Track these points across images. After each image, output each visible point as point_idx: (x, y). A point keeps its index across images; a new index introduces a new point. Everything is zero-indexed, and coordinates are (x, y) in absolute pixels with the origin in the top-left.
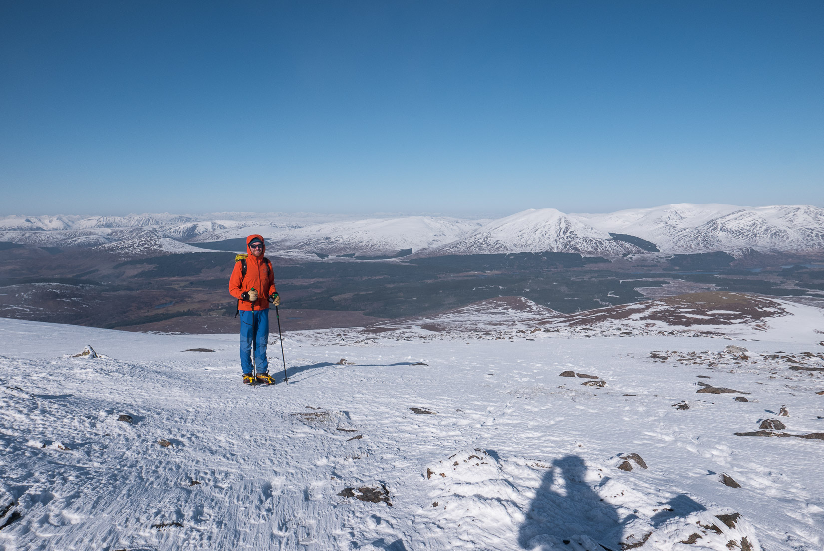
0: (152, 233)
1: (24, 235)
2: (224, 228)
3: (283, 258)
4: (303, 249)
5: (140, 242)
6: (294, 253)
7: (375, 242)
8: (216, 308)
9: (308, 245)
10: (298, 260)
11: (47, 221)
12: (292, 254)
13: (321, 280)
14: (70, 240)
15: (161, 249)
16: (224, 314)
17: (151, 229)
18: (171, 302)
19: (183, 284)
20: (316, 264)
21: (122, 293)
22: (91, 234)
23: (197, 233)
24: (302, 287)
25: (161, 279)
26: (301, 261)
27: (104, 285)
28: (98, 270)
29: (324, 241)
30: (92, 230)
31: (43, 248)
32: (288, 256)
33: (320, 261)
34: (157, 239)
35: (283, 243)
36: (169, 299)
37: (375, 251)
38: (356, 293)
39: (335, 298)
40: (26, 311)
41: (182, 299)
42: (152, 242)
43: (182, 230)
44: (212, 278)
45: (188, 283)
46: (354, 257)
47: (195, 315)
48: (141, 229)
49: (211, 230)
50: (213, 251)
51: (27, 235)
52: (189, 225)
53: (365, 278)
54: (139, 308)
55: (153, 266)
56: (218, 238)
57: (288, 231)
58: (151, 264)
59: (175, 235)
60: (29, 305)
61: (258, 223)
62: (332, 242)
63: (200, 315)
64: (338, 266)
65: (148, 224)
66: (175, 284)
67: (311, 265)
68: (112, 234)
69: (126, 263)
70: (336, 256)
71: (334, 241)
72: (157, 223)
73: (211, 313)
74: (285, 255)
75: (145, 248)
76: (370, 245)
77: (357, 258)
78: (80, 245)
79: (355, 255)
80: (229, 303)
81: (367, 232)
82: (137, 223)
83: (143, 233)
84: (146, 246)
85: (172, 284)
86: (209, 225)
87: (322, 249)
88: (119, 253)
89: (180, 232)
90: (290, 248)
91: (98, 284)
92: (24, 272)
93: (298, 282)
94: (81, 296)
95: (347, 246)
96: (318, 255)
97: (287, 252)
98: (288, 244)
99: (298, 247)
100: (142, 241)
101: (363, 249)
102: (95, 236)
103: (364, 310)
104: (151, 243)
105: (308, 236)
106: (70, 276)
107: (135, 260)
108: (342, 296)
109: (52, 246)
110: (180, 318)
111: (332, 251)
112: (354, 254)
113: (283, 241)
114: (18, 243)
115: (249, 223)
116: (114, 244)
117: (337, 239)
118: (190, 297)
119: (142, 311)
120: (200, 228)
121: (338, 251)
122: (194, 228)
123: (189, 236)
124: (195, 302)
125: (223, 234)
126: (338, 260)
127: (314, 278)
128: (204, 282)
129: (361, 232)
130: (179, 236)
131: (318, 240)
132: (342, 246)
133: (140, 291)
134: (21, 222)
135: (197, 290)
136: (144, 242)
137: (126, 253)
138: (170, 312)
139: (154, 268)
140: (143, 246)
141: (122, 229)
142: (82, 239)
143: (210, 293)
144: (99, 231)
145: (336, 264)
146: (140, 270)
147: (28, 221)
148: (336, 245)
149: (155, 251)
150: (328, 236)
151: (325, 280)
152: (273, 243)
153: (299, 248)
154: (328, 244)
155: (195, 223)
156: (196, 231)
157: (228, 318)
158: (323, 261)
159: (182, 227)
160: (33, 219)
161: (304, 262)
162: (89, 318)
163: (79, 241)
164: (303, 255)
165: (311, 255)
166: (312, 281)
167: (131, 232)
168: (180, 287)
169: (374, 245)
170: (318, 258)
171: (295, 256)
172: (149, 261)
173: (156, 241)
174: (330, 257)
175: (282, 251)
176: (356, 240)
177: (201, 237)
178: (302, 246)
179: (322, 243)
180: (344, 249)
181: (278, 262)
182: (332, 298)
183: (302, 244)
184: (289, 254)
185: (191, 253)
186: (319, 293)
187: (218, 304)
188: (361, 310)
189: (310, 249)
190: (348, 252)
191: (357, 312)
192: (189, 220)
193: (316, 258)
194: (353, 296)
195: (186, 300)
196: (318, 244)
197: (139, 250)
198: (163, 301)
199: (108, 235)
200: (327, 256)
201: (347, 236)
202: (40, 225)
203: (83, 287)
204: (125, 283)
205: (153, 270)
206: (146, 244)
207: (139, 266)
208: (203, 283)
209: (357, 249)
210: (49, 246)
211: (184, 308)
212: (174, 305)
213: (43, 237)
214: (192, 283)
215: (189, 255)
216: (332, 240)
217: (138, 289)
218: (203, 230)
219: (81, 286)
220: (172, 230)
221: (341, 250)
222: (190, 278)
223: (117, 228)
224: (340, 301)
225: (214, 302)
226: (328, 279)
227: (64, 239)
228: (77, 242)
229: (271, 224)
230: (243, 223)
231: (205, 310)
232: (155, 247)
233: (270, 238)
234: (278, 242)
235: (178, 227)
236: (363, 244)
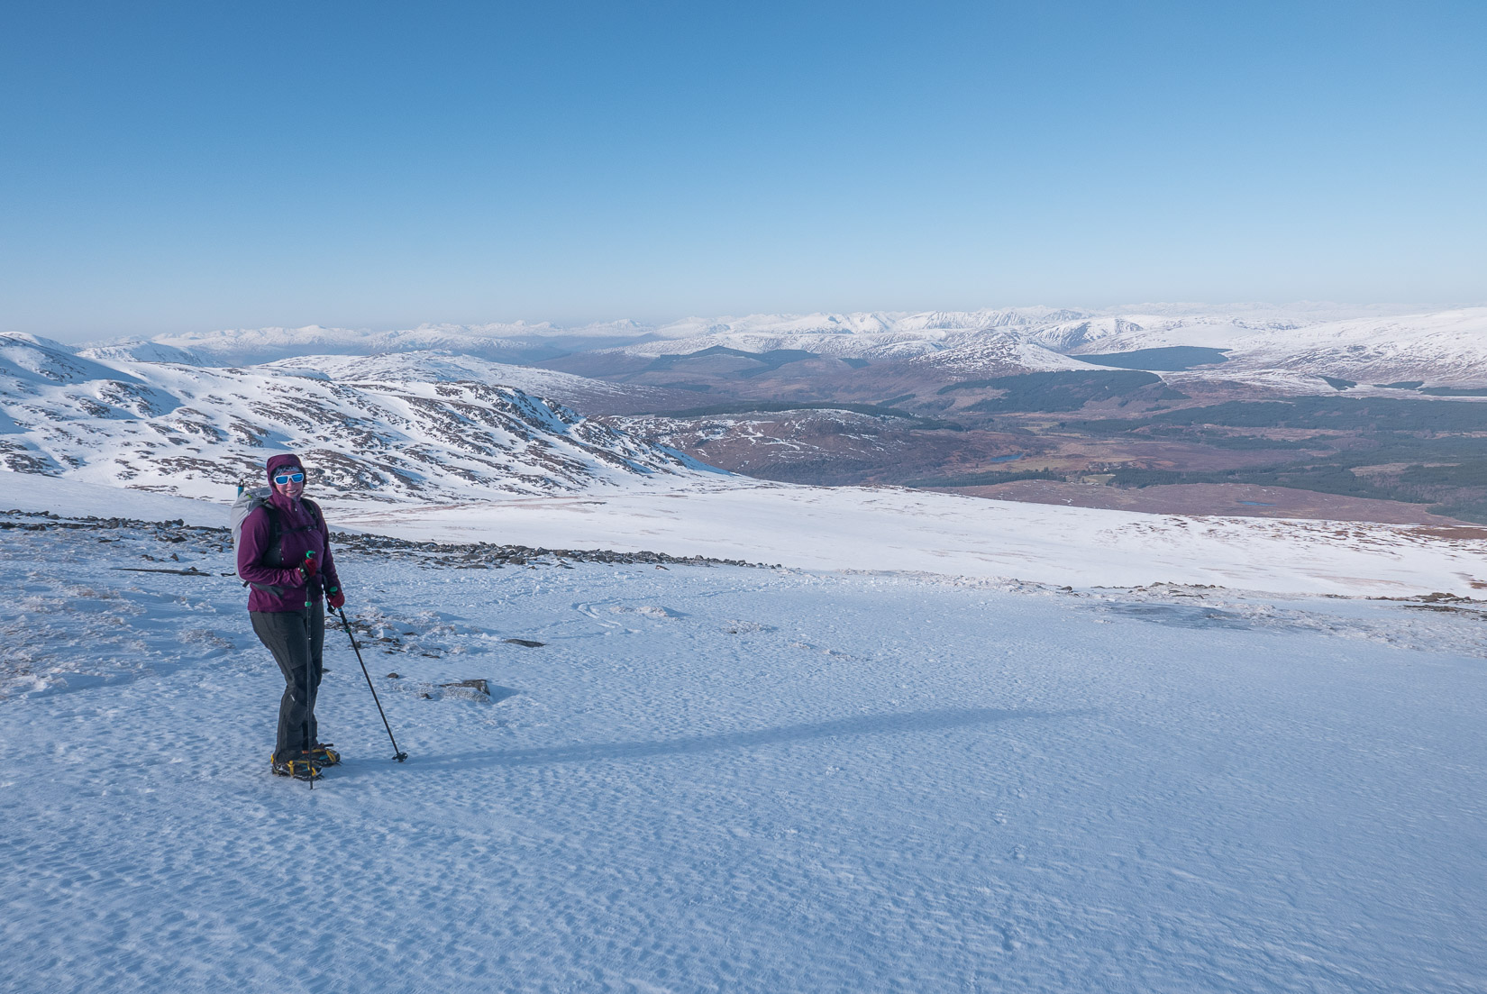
0: (1010, 337)
1: (822, 340)
2: (1139, 328)
3: (1250, 386)
4: (1298, 368)
5: (984, 350)
6: (1277, 378)
7: (1480, 358)
8: (1099, 470)
9: (1309, 361)
10: (1282, 391)
11: (856, 320)
12: (1270, 377)
13: (1331, 432)
14: (884, 347)
15: (1017, 363)
16: (1109, 483)
17: (1009, 332)
18: (1019, 454)
19: (1046, 425)
20: (1323, 399)
21: (942, 432)
22: (915, 338)
23: (1089, 338)
24: (1284, 445)
25: (1013, 415)
26: (1290, 392)
27: (917, 419)
28: (914, 396)
29: (1348, 354)
30: (918, 334)
31: (845, 360)
32: (1261, 381)
33: (1334, 395)
34: (1012, 346)
35: (1254, 358)
36: (1016, 449)
37: (1480, 376)
38: (1415, 464)
39: (1357, 471)
40: (794, 449)
41: (1039, 450)
42: (1004, 350)
43: (1061, 334)
44: (1102, 418)
45: (1056, 423)
46: (1420, 390)
47: (1055, 479)
48: (992, 331)
49: (1114, 333)
50: (1110, 369)
51: (827, 340)
52: (1076, 324)
53: (1441, 435)
54: (964, 460)
55: (1001, 392)
56: (1124, 346)
57: (1269, 334)
58: (998, 389)
59: (1049, 342)
60: (800, 440)
61: (1207, 320)
62: (1367, 357)
63: (1064, 480)
64: (1374, 404)
65: (1007, 324)
66: (1033, 425)
67: (1315, 401)
68: (946, 339)
69: (958, 386)
70: (1375, 386)
71: (1372, 353)
72: (1022, 321)
73: (1086, 479)
74: (1254, 380)
75: (992, 360)
76: (1465, 363)
77: (1428, 390)
78: (895, 356)
79: (1423, 386)
80: (1124, 464)
81: (1461, 335)
82: (989, 322)
83: (995, 338)
84: (992, 357)
85: (1027, 425)
86: (1110, 324)
87: (1340, 372)
88: (950, 368)
89: (1058, 336)
90: (1268, 366)
91: (908, 416)
92: (813, 394)
93: (1276, 434)
94: (875, 432)
95: (1406, 364)
96: (1331, 381)
97: (1260, 374)
98: (1266, 359)
99: (1290, 364)
100: (988, 349)
101: (1445, 373)
102: (918, 341)
103: (1429, 502)
104: (1002, 353)
105: (1314, 344)
106: (874, 403)
107: (973, 382)
108: (1377, 469)
109: (857, 357)
110: (1027, 481)
111: (1364, 375)
112: (1421, 383)
113: (1256, 353)
114: (814, 352)
115: (1190, 319)
116: (944, 353)
117: (1380, 350)
118: (1052, 448)
119: (968, 465)
120: (1094, 330)
121: (1382, 375)
122: (1084, 328)
123: (1075, 341)
124: (1061, 457)
125: (1135, 339)
126: (1378, 395)
127: (1315, 428)
128: (1085, 423)
129: (1445, 335)
130: (1055, 344)
131: (1336, 352)
132: (1392, 365)
133: (972, 432)
134: (821, 321)
135: (1069, 437)
136: (990, 350)
137: (961, 369)
138: (1014, 471)
139: (1002, 395)
140: (987, 357)
141: (962, 330)
142: (900, 347)
143: (1092, 444)
144: (927, 334)
145: (1372, 402)
146: (979, 398)
147: (832, 319)
148: (1377, 362)
149: (1007, 366)
150: (1359, 344)
151: (1341, 433)
152: (1234, 358)
153: (1288, 367)
154: (1358, 360)
155: (1086, 321)
156: (1086, 334)
157: (1116, 490)
158: (1341, 395)
159: (1062, 328)
160: (839, 317)
161: (1295, 395)
162: (882, 469)
163: (896, 349)
164: (1294, 381)
165: (1313, 380)
166: (1311, 433)
167: (977, 335)
168: (1042, 430)
169: (1475, 365)
170: (1330, 387)
171: (1277, 383)
172: (996, 383)
173: (1011, 349)
174: (1359, 387)
175: (1248, 372)
176: (1429, 353)
177: (1093, 345)
178: (1295, 363)
179: (1343, 357)
180: (1396, 371)
181: (1238, 393)
182: (1352, 470)
183: (1295, 359)
184: (1264, 377)
185: (1069, 371)
186: (1322, 459)
187: (1102, 464)
188: (1424, 501)
189: (1313, 370)
190: (1406, 377)
191: (1413, 504)
192: (1076, 316)
193: (1325, 388)
194: (1407, 469)
195: (1046, 452)
196: (1333, 360)
197: (981, 364)
198: (1006, 452)
199: (940, 340)
200: (1353, 385)
201: (1408, 344)
202: (848, 326)
203: (884, 419)
204: (952, 418)
205: (1000, 399)
206: (993, 353)
207: (978, 391)
208: (1084, 426)
209: (1430, 373)
210: (853, 357)
211: (1038, 465)
212: (1023, 459)
213: (847, 343)
214: (1063, 425)
215: (1066, 375)
216: (1370, 351)
217: (969, 429)
218: (1100, 333)
219: (881, 418)
220: (1045, 333)
221: (1387, 372)
222: (1061, 416)
223: (955, 330)
224: (1372, 477)
225: (1095, 460)
226: (1348, 432)
227: (875, 347)
228: (892, 352)
229: (1234, 322)
230: (1176, 321)
231: (1076, 472)
232: (1007, 359)
233: (1228, 347)
234: (1243, 355)
235: (1056, 328)
236: (1448, 361)
